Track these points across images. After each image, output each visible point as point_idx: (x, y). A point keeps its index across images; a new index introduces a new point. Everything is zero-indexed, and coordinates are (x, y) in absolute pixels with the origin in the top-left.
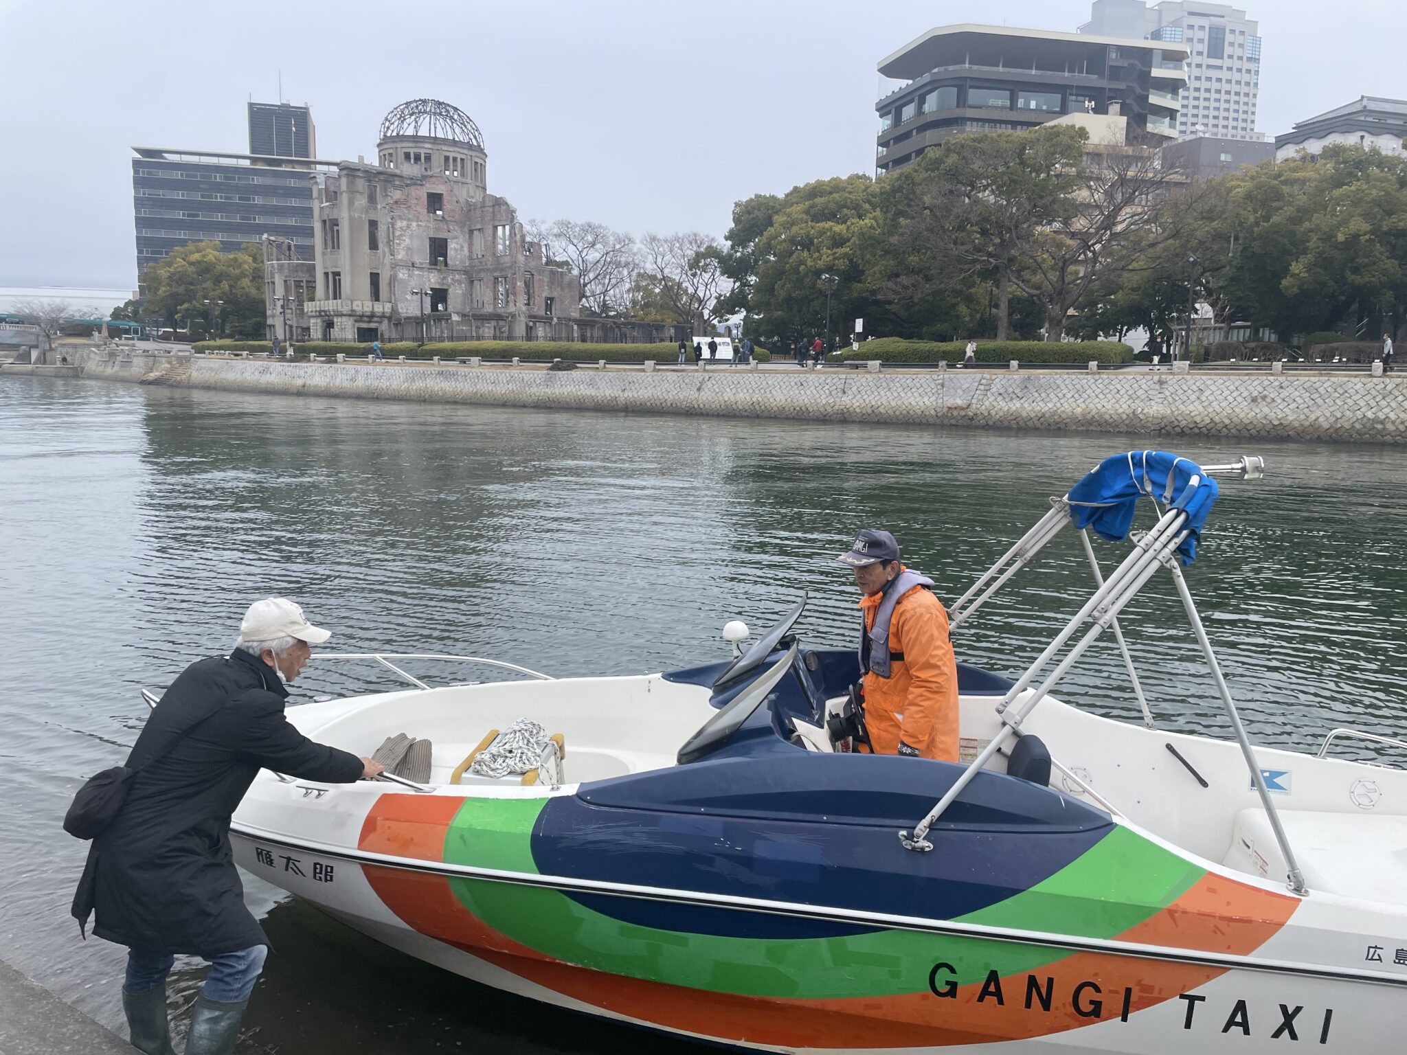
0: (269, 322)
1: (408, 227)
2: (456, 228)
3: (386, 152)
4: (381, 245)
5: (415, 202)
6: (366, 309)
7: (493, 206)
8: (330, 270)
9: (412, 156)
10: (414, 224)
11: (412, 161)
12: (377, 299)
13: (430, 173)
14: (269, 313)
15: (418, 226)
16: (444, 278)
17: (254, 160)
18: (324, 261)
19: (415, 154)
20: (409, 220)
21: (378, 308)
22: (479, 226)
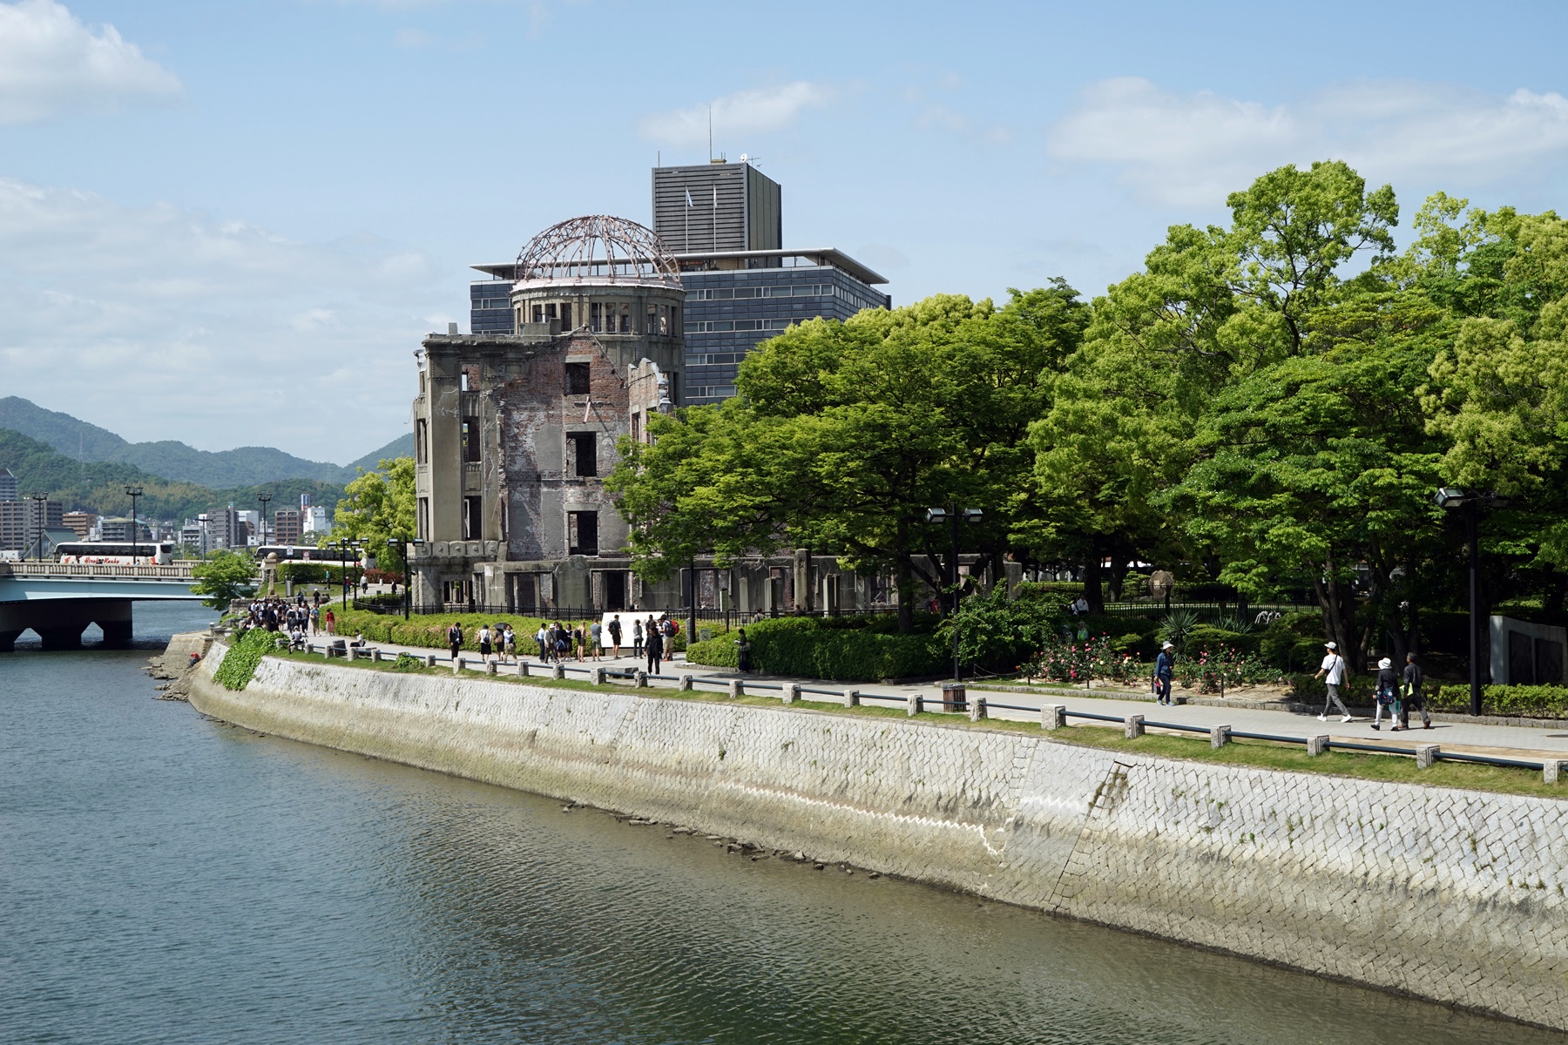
1: (531, 419)
2: (611, 413)
4: (484, 453)
5: (542, 380)
6: (454, 554)
7: (646, 377)
9: (544, 310)
10: (541, 415)
11: (543, 318)
12: (476, 533)
13: (568, 334)
15: (548, 417)
16: (589, 495)
19: (547, 305)
20: (532, 409)
21: (473, 549)
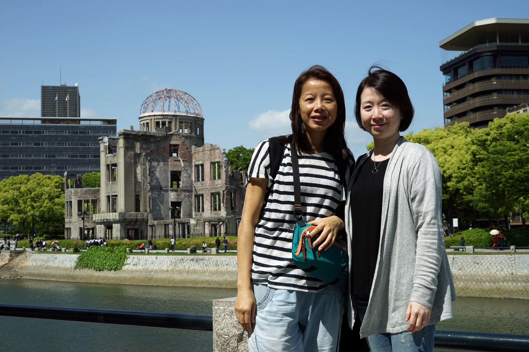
0: (67, 226)
1: (158, 165)
3: (145, 122)
5: (162, 150)
6: (133, 217)
7: (210, 150)
8: (110, 194)
9: (161, 123)
10: (162, 164)
11: (161, 126)
12: (139, 211)
13: (171, 133)
14: (67, 220)
15: (164, 164)
16: (179, 195)
17: (44, 121)
18: (107, 189)
19: (162, 122)
20: (158, 161)
21: (139, 216)
22: (201, 162)
